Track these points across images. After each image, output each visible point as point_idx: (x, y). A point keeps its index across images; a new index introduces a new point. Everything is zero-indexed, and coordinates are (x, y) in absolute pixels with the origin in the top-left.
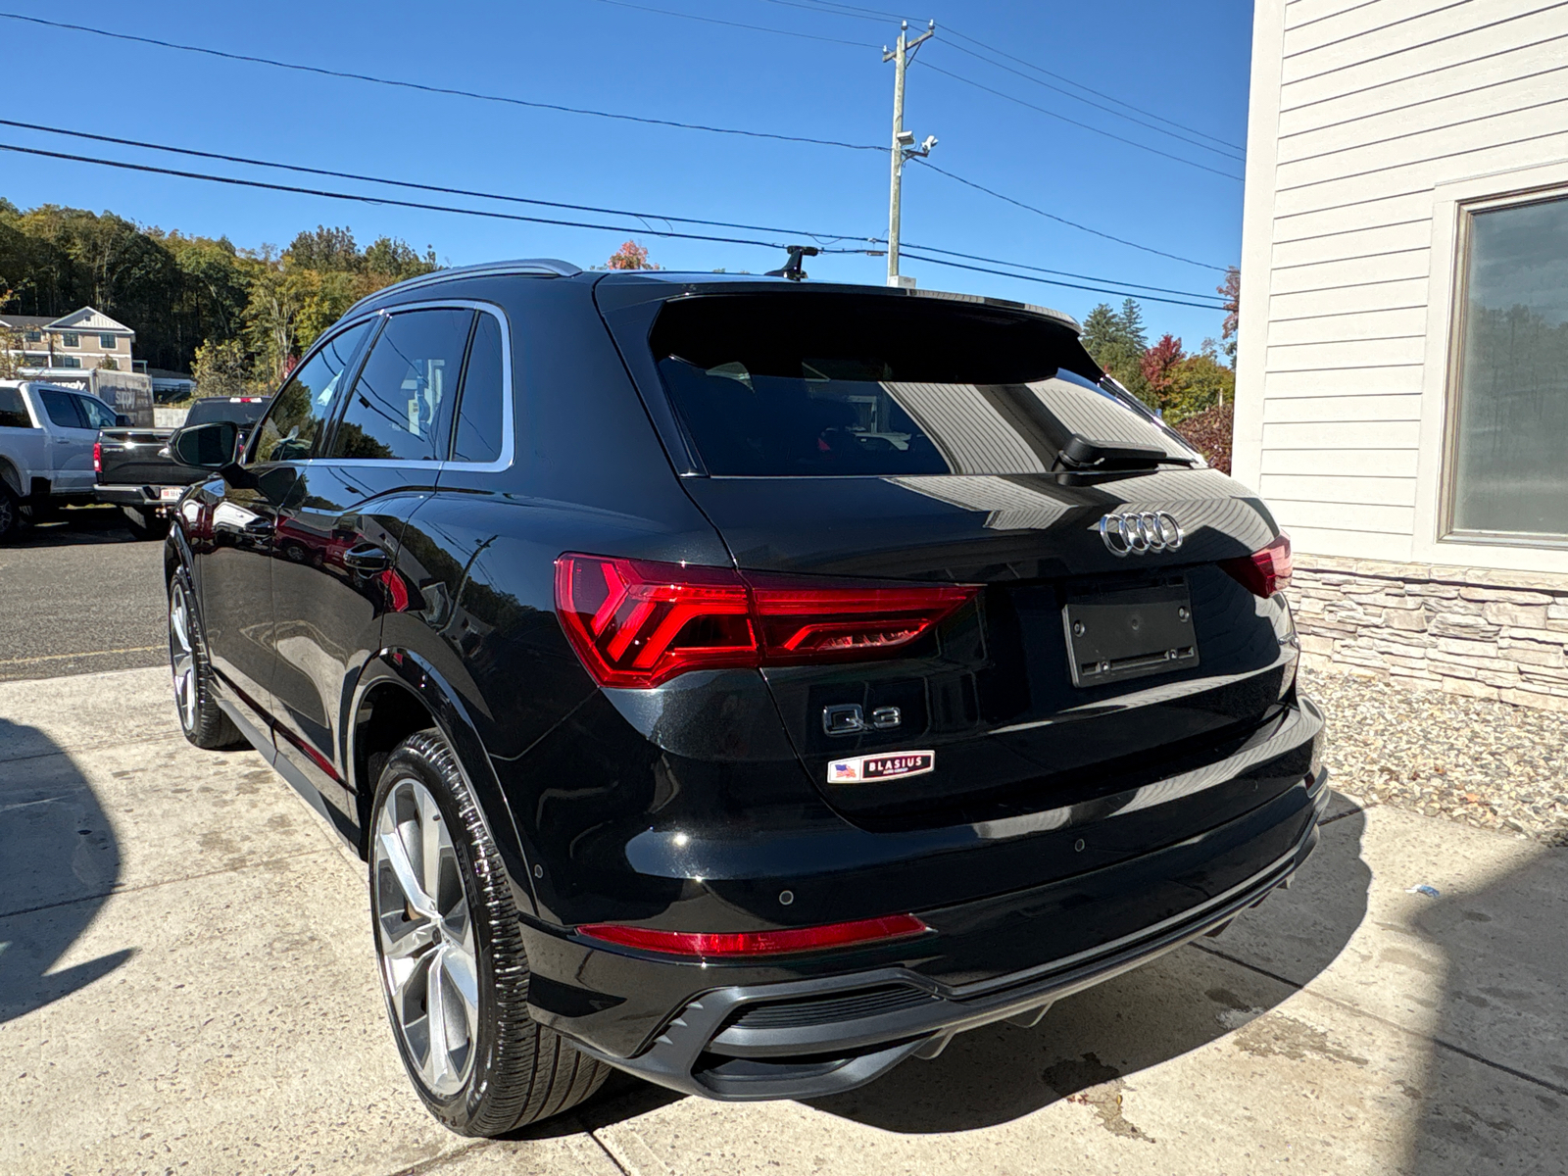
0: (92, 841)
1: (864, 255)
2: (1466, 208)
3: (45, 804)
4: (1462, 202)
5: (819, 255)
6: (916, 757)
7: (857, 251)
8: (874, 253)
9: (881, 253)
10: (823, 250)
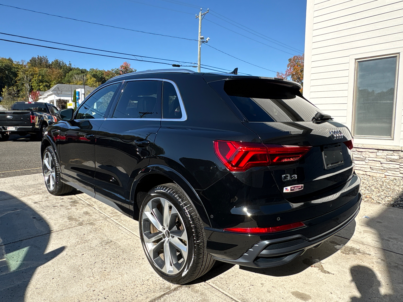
0: (37, 220)
1: (192, 67)
2: (357, 61)
3: (18, 211)
4: (356, 59)
5: (180, 67)
7: (190, 66)
8: (194, 67)
9: (196, 67)
10: (181, 66)
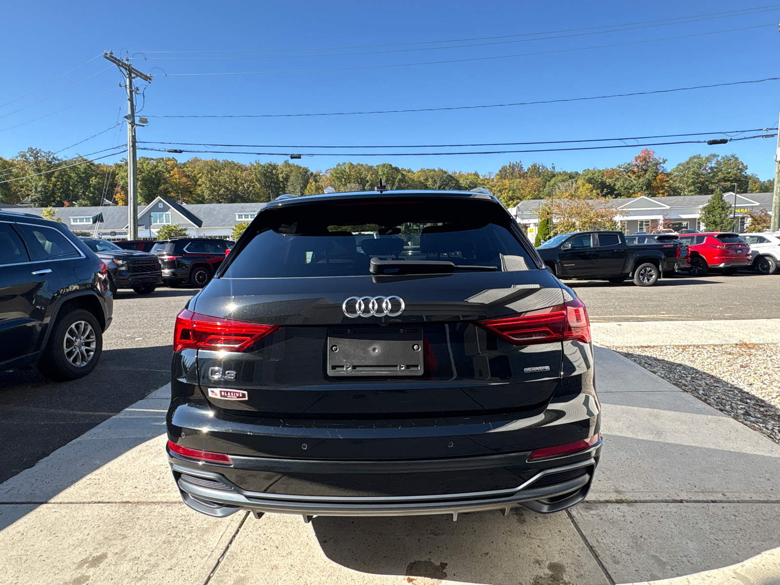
1: (761, 138)
5: (728, 142)
6: (239, 393)
7: (754, 137)
8: (767, 136)
9: (773, 136)
10: (731, 139)
